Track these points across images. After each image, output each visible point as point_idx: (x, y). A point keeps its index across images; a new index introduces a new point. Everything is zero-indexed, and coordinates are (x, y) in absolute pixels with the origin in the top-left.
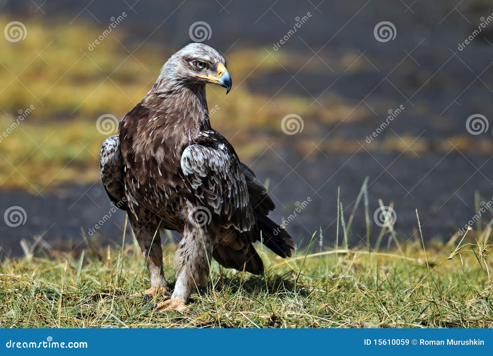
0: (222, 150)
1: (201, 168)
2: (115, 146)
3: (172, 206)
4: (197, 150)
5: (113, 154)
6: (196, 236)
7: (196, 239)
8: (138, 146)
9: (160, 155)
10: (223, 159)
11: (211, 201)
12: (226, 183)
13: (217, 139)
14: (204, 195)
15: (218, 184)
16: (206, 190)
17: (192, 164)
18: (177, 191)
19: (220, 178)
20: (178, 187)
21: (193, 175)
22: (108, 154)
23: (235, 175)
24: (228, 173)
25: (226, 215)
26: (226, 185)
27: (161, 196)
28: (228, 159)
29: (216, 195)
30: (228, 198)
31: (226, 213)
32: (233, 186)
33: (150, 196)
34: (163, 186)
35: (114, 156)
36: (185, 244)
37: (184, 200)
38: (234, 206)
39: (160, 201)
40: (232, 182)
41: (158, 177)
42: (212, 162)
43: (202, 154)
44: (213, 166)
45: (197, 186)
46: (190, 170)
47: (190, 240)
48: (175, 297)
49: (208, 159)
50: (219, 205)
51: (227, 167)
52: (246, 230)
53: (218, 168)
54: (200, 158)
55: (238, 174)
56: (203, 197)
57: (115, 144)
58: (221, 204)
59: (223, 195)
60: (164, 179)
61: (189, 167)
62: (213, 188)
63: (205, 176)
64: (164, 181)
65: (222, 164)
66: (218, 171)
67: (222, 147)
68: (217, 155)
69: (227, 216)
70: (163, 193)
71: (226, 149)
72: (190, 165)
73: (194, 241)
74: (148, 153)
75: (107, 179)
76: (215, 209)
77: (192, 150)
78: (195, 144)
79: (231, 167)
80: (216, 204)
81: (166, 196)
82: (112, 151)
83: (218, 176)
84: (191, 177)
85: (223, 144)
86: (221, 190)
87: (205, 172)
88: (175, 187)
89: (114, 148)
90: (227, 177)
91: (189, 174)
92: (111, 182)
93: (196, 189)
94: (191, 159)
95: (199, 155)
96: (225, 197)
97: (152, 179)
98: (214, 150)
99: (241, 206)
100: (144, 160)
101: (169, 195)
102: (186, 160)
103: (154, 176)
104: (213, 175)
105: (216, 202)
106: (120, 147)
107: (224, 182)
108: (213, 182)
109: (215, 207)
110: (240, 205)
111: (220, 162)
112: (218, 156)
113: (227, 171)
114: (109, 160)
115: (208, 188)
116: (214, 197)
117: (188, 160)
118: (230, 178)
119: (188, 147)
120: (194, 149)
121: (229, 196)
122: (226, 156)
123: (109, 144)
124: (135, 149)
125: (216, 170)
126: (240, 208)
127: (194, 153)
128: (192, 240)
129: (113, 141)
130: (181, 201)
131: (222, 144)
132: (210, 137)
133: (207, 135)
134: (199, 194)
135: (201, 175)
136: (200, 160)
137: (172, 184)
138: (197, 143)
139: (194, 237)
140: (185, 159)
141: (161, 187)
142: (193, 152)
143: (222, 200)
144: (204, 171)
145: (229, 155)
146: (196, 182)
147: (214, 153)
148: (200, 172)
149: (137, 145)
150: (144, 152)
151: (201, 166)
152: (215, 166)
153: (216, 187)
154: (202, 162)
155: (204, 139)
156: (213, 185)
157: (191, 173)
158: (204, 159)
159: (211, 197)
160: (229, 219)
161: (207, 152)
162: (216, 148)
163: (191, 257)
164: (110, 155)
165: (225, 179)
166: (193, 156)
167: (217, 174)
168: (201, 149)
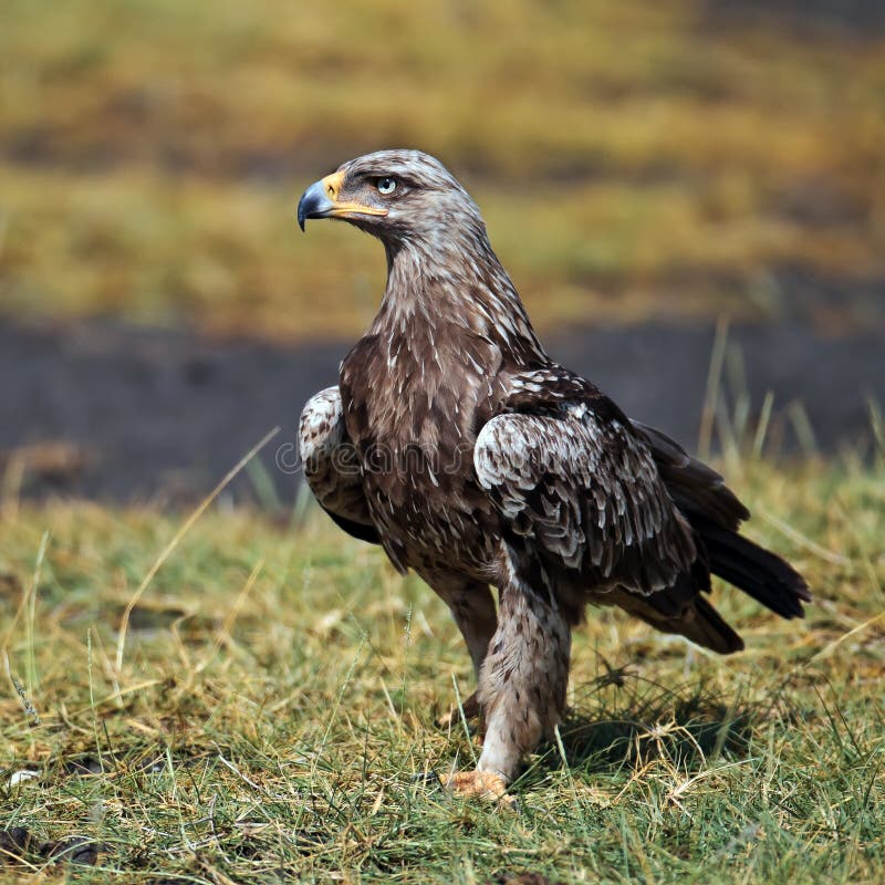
0: (579, 419)
1: (522, 471)
2: (329, 417)
3: (470, 552)
4: (510, 428)
5: (326, 435)
6: (525, 624)
7: (525, 631)
8: (381, 421)
9: (430, 438)
10: (580, 440)
11: (552, 541)
12: (591, 496)
13: (566, 393)
14: (534, 530)
15: (566, 501)
16: (539, 519)
17: (499, 462)
18: (476, 522)
19: (574, 486)
20: (477, 513)
21: (503, 488)
22: (314, 435)
23: (618, 472)
24: (596, 472)
25: (596, 568)
26: (589, 501)
27: (443, 532)
28: (595, 439)
29: (564, 525)
30: (599, 530)
31: (597, 562)
32: (612, 500)
33: (419, 531)
34: (442, 510)
35: (329, 439)
36: (501, 644)
37: (493, 541)
38: (617, 543)
39: (443, 542)
40: (608, 490)
41: (430, 490)
42: (550, 454)
43: (522, 438)
44: (552, 464)
45: (516, 510)
46: (494, 476)
47: (513, 633)
48: (484, 769)
49: (538, 448)
50: (573, 548)
51: (592, 458)
52: (660, 587)
53: (566, 465)
54: (519, 446)
55: (627, 467)
56: (533, 534)
57: (330, 412)
58: (579, 545)
59: (584, 525)
60: (442, 494)
61: (493, 471)
62: (557, 512)
63: (531, 487)
64: (443, 498)
65: (576, 452)
66: (568, 471)
67: (579, 411)
68: (567, 434)
69: (599, 570)
70: (445, 525)
71: (592, 413)
72: (495, 465)
73: (520, 637)
74: (403, 434)
75: (319, 487)
76: (567, 558)
77: (497, 430)
78: (506, 412)
79: (604, 457)
80: (567, 547)
81: (454, 531)
82: (323, 427)
83: (567, 485)
84: (498, 492)
85: (583, 405)
86: (578, 513)
87: (532, 479)
88: (470, 513)
89: (326, 421)
90: (594, 482)
91: (493, 486)
92: (331, 490)
93: (513, 517)
94: (495, 451)
95: (516, 441)
96: (590, 529)
97: (417, 493)
98: (559, 423)
99: (641, 539)
100: (396, 451)
101: (459, 531)
102: (485, 454)
103: (422, 487)
104: (552, 484)
105: (565, 542)
106: (342, 418)
107: (584, 495)
108: (554, 499)
109: (564, 553)
110: (635, 539)
111: (572, 449)
112: (569, 437)
113: (592, 469)
114: (317, 449)
115: (543, 514)
116: (561, 531)
117: (490, 454)
118: (602, 482)
119: (490, 422)
120: (503, 428)
121: (601, 525)
122: (590, 431)
123: (315, 412)
124: (375, 427)
125: (560, 470)
126: (637, 545)
127: (502, 437)
128: (516, 635)
129: (327, 404)
130: (488, 542)
131: (579, 404)
132: (543, 392)
133: (536, 388)
134: (523, 528)
135: (522, 485)
136: (518, 452)
137: (464, 505)
138: (511, 409)
139: (520, 628)
140: (481, 450)
141: (438, 511)
142: (501, 435)
143: (581, 535)
144: (529, 476)
145: (600, 427)
146: (512, 502)
147: (558, 430)
148: (519, 479)
149: (377, 419)
150: (393, 433)
151: (520, 467)
152: (556, 463)
153: (563, 509)
154: (524, 456)
155: (528, 400)
156: (555, 507)
157: (497, 482)
158: (529, 449)
159: (553, 533)
160: (607, 574)
161: (537, 431)
162: (562, 416)
163: (515, 674)
164: (318, 437)
165: (588, 484)
166: (500, 444)
167: (563, 479)
168: (519, 424)
